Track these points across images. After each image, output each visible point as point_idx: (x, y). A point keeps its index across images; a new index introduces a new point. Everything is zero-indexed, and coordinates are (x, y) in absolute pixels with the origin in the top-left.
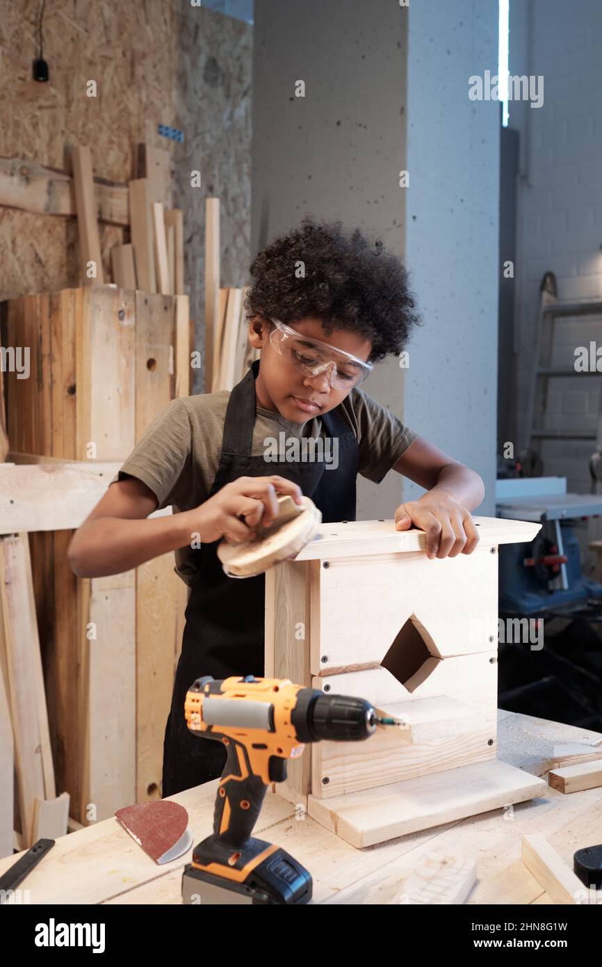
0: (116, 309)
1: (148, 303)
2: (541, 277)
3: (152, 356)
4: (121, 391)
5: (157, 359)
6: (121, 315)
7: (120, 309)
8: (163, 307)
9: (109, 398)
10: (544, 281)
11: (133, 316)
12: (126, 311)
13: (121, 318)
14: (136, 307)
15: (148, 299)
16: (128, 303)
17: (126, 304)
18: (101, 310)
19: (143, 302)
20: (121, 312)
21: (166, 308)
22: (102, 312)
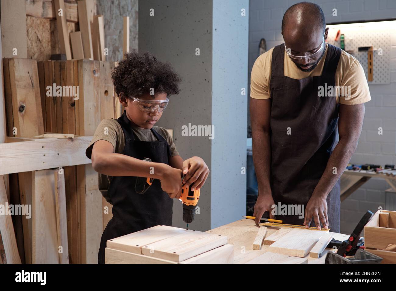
0: (92, 70)
1: (105, 66)
2: (259, 40)
3: (106, 89)
4: (95, 105)
5: (108, 90)
6: (94, 72)
7: (94, 69)
8: (110, 67)
9: (91, 109)
10: (261, 42)
11: (99, 72)
12: (96, 70)
13: (94, 74)
14: (100, 68)
15: (104, 65)
16: (97, 67)
17: (96, 67)
18: (87, 70)
19: (103, 66)
20: (94, 70)
21: (111, 68)
22: (87, 71)
